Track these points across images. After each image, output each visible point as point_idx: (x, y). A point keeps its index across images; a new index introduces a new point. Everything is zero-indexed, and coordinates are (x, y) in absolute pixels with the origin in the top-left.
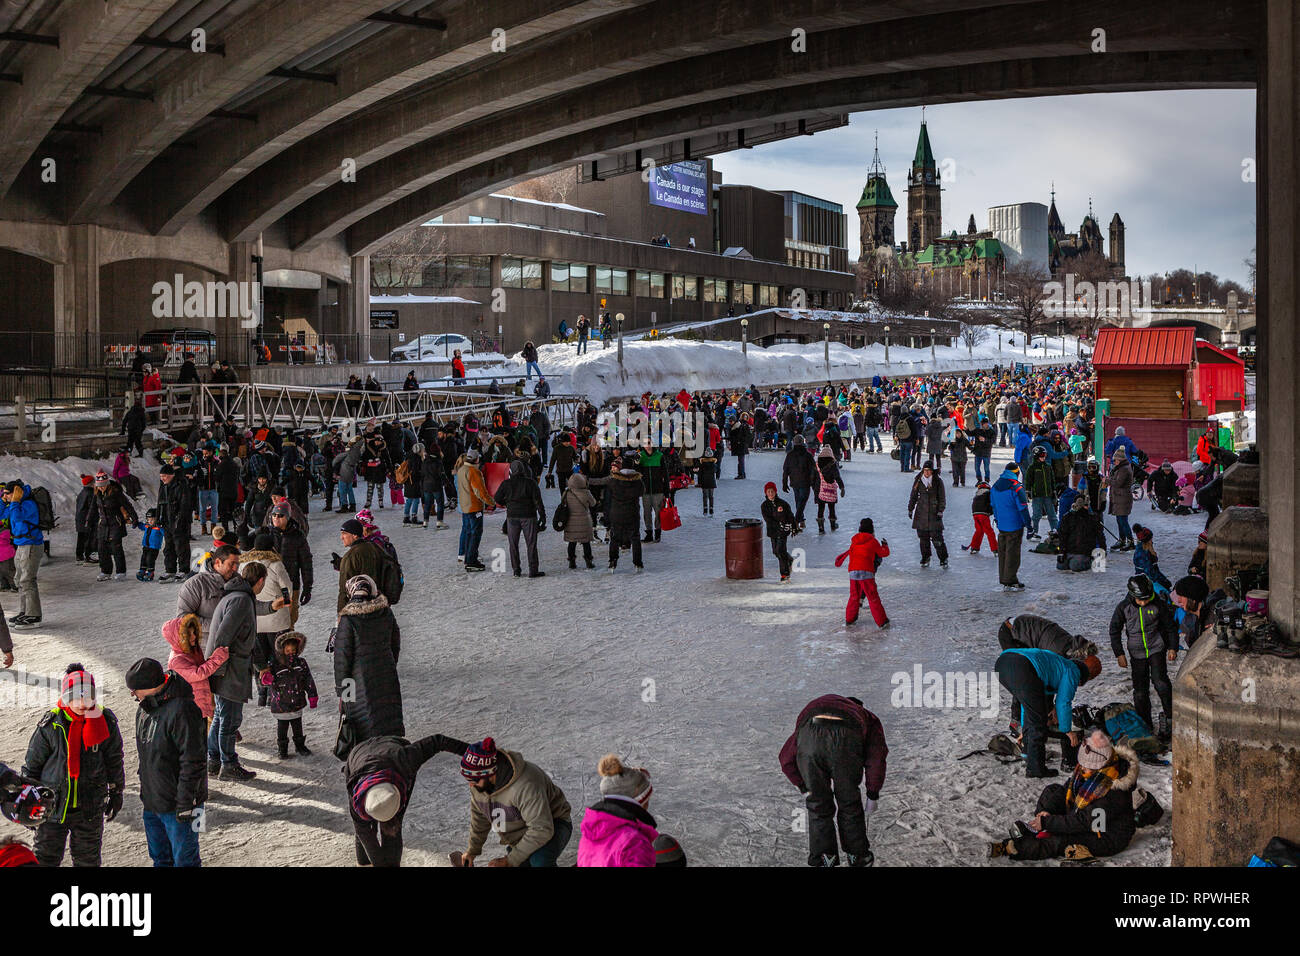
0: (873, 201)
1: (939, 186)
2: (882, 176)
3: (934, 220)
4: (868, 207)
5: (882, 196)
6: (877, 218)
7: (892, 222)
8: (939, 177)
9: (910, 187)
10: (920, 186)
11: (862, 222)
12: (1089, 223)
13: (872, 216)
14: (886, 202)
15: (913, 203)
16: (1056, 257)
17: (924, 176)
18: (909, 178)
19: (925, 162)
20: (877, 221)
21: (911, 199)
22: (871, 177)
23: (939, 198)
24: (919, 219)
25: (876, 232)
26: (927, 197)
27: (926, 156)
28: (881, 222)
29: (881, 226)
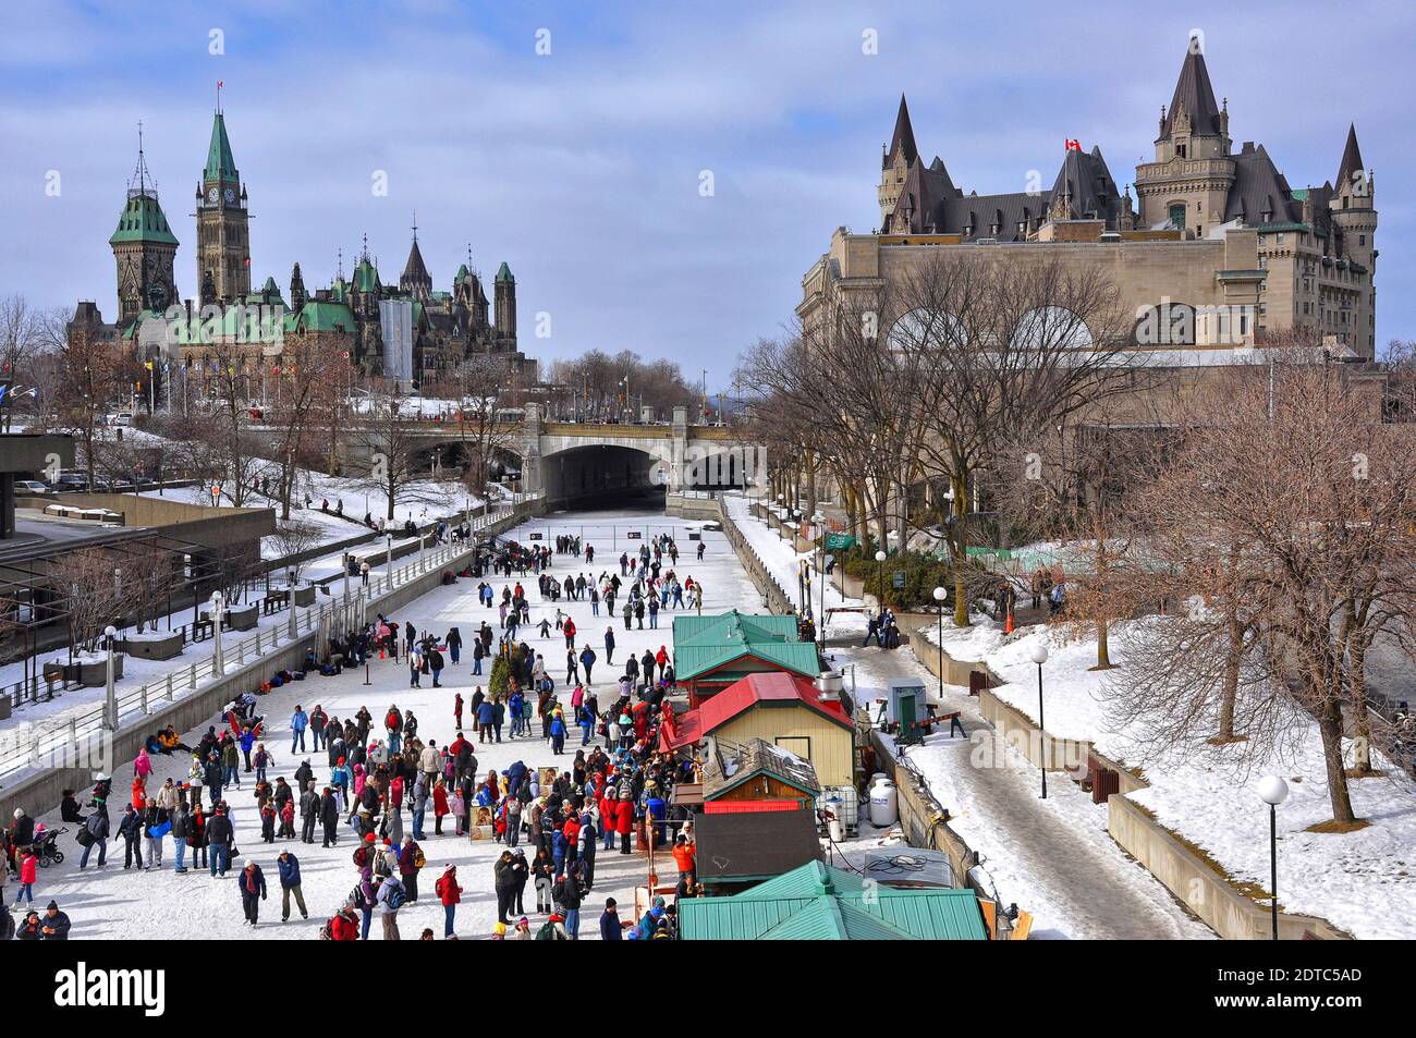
0: (137, 234)
1: (245, 211)
2: (152, 196)
3: (238, 263)
4: (129, 243)
5: (153, 227)
6: (144, 261)
7: (170, 268)
8: (245, 197)
9: (200, 210)
10: (216, 209)
11: (120, 266)
12: (468, 280)
13: (137, 257)
14: (160, 237)
15: (205, 234)
16: (423, 331)
17: (222, 194)
18: (199, 195)
19: (223, 172)
20: (146, 266)
21: (201, 228)
22: (133, 195)
23: (245, 230)
24: (213, 262)
25: (144, 284)
26: (227, 227)
27: (223, 163)
28: (152, 267)
29: (151, 274)
